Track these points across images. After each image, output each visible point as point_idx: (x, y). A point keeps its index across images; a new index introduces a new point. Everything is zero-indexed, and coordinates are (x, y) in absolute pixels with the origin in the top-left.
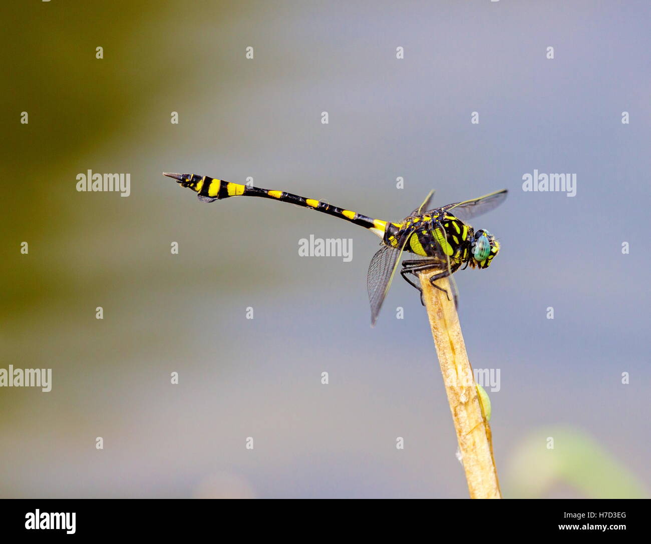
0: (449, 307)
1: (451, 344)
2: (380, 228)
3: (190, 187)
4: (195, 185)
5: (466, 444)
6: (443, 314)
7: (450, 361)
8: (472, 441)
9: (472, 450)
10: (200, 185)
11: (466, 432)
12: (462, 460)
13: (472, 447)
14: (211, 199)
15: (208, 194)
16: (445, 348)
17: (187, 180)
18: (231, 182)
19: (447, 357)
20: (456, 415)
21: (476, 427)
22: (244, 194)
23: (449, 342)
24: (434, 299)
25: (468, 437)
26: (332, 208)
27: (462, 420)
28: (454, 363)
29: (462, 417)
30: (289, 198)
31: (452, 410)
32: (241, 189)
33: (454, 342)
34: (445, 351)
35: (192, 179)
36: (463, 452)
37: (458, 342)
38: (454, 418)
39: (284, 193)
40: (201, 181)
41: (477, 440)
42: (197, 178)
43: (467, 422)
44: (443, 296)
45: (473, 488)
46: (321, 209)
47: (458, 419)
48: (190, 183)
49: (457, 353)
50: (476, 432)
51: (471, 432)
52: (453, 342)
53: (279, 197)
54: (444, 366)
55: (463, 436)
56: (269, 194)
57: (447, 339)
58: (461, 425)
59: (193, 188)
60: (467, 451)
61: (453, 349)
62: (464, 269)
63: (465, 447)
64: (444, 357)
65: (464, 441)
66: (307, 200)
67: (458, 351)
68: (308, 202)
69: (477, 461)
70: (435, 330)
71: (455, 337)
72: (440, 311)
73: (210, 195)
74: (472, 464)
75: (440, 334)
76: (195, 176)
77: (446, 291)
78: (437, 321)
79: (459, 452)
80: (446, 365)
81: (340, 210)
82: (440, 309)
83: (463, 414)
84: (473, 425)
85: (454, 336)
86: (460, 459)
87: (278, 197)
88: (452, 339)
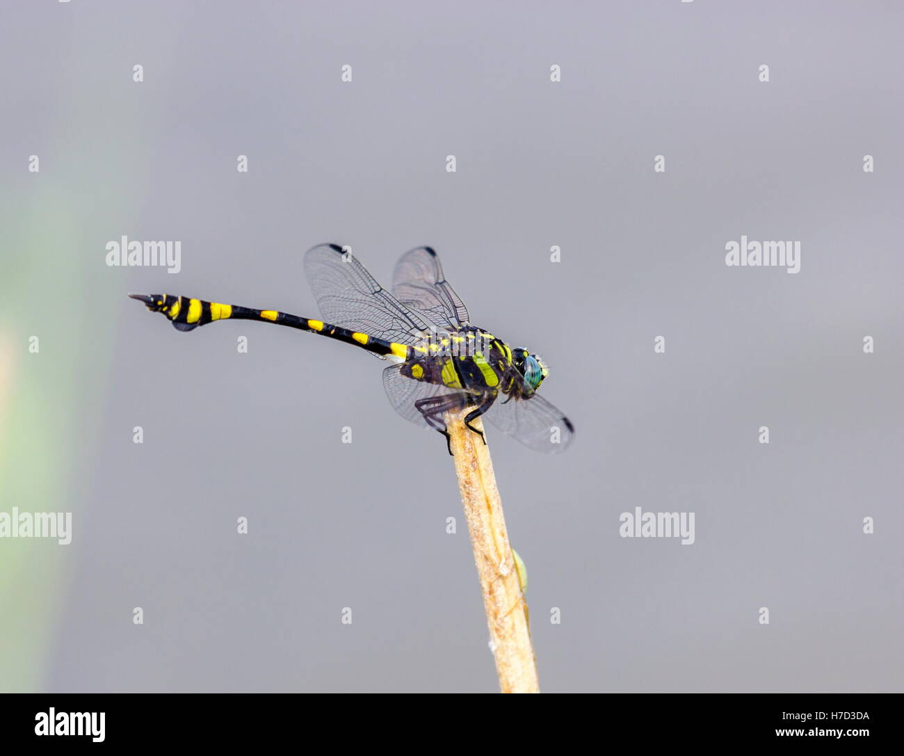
0: (484, 454)
1: (487, 500)
2: (400, 354)
3: (162, 311)
4: (170, 309)
5: (503, 628)
6: (478, 464)
7: (485, 524)
8: (510, 623)
9: (511, 636)
10: (176, 309)
11: (504, 613)
12: (496, 651)
13: (511, 632)
14: (189, 327)
15: (186, 320)
16: (480, 507)
17: (160, 303)
18: (214, 302)
19: (483, 519)
20: (491, 593)
21: (516, 606)
22: (231, 317)
23: (484, 499)
24: (468, 445)
25: (506, 619)
26: (339, 330)
27: (500, 598)
28: (490, 524)
29: (500, 595)
30: (287, 320)
31: (485, 586)
32: (228, 310)
33: (491, 497)
34: (480, 510)
35: (166, 301)
36: (498, 641)
37: (494, 497)
38: (487, 596)
39: (280, 314)
40: (177, 303)
41: (517, 622)
42: (171, 300)
43: (506, 600)
44: (477, 440)
45: (511, 684)
46: (326, 332)
47: (494, 597)
48: (162, 306)
49: (493, 512)
50: (515, 612)
51: (510, 612)
52: (489, 498)
53: (275, 319)
54: (478, 531)
55: (501, 619)
56: (262, 316)
57: (483, 495)
58: (498, 605)
59: (166, 313)
60: (504, 638)
61: (489, 507)
62: (505, 402)
63: (503, 632)
64: (479, 519)
65: (502, 624)
66: (309, 321)
67: (494, 510)
68: (311, 323)
69: (517, 649)
70: (467, 486)
71: (491, 491)
72: (475, 459)
73: (189, 321)
74: (510, 653)
75: (474, 490)
76: (168, 297)
77: (481, 433)
78: (471, 474)
79: (492, 640)
80: (481, 529)
81: (350, 333)
82: (474, 458)
83: (500, 591)
84: (513, 603)
85: (490, 489)
86: (493, 648)
87: (272, 319)
88: (487, 495)
